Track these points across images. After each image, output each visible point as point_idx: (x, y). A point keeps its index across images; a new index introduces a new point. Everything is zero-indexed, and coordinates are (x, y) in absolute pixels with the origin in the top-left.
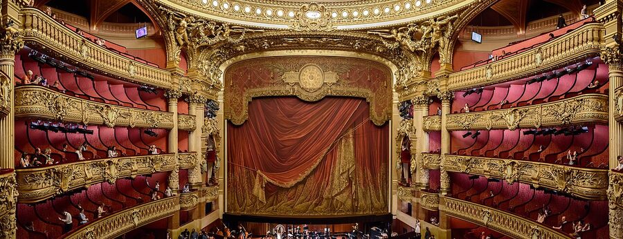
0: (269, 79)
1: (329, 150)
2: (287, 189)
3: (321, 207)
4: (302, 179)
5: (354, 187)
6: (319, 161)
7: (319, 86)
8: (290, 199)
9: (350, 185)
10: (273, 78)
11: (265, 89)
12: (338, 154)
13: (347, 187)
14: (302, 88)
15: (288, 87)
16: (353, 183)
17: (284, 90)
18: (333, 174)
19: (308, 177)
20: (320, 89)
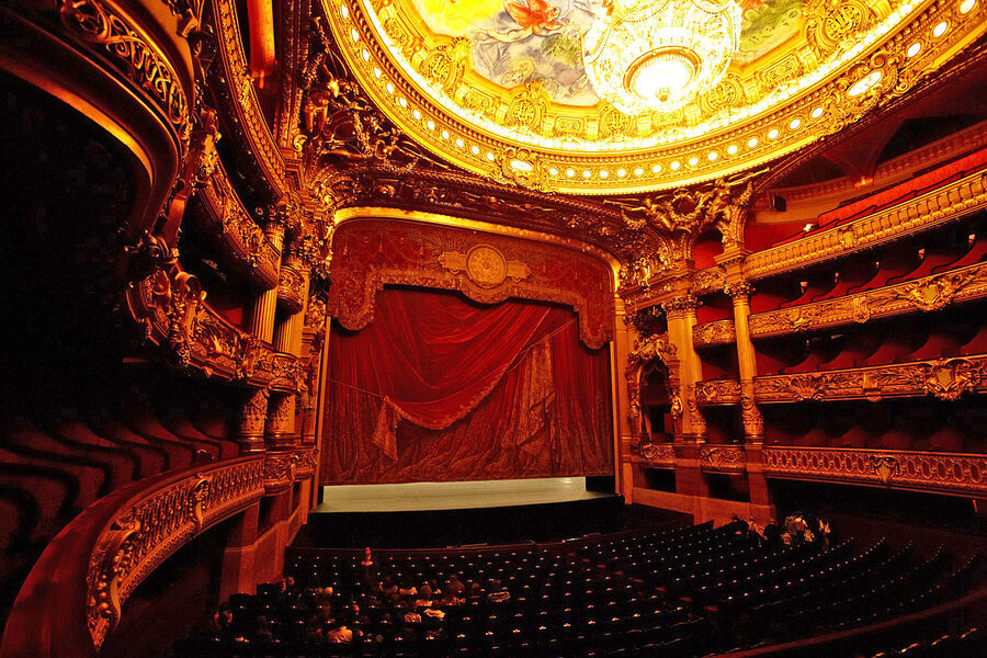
0: (416, 257)
1: (511, 367)
2: (438, 433)
3: (499, 464)
4: (464, 413)
5: (553, 429)
6: (494, 383)
7: (498, 281)
8: (442, 451)
9: (546, 428)
10: (422, 257)
11: (409, 272)
12: (527, 373)
13: (541, 431)
14: (472, 281)
15: (447, 276)
16: (552, 422)
17: (440, 280)
18: (518, 407)
19: (474, 410)
20: (500, 285)
